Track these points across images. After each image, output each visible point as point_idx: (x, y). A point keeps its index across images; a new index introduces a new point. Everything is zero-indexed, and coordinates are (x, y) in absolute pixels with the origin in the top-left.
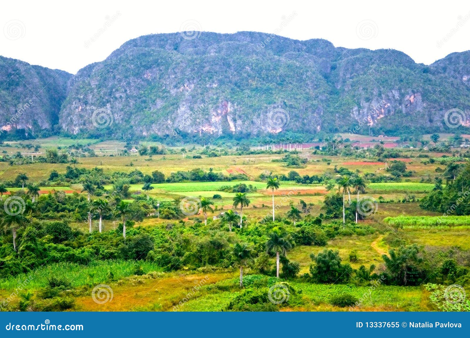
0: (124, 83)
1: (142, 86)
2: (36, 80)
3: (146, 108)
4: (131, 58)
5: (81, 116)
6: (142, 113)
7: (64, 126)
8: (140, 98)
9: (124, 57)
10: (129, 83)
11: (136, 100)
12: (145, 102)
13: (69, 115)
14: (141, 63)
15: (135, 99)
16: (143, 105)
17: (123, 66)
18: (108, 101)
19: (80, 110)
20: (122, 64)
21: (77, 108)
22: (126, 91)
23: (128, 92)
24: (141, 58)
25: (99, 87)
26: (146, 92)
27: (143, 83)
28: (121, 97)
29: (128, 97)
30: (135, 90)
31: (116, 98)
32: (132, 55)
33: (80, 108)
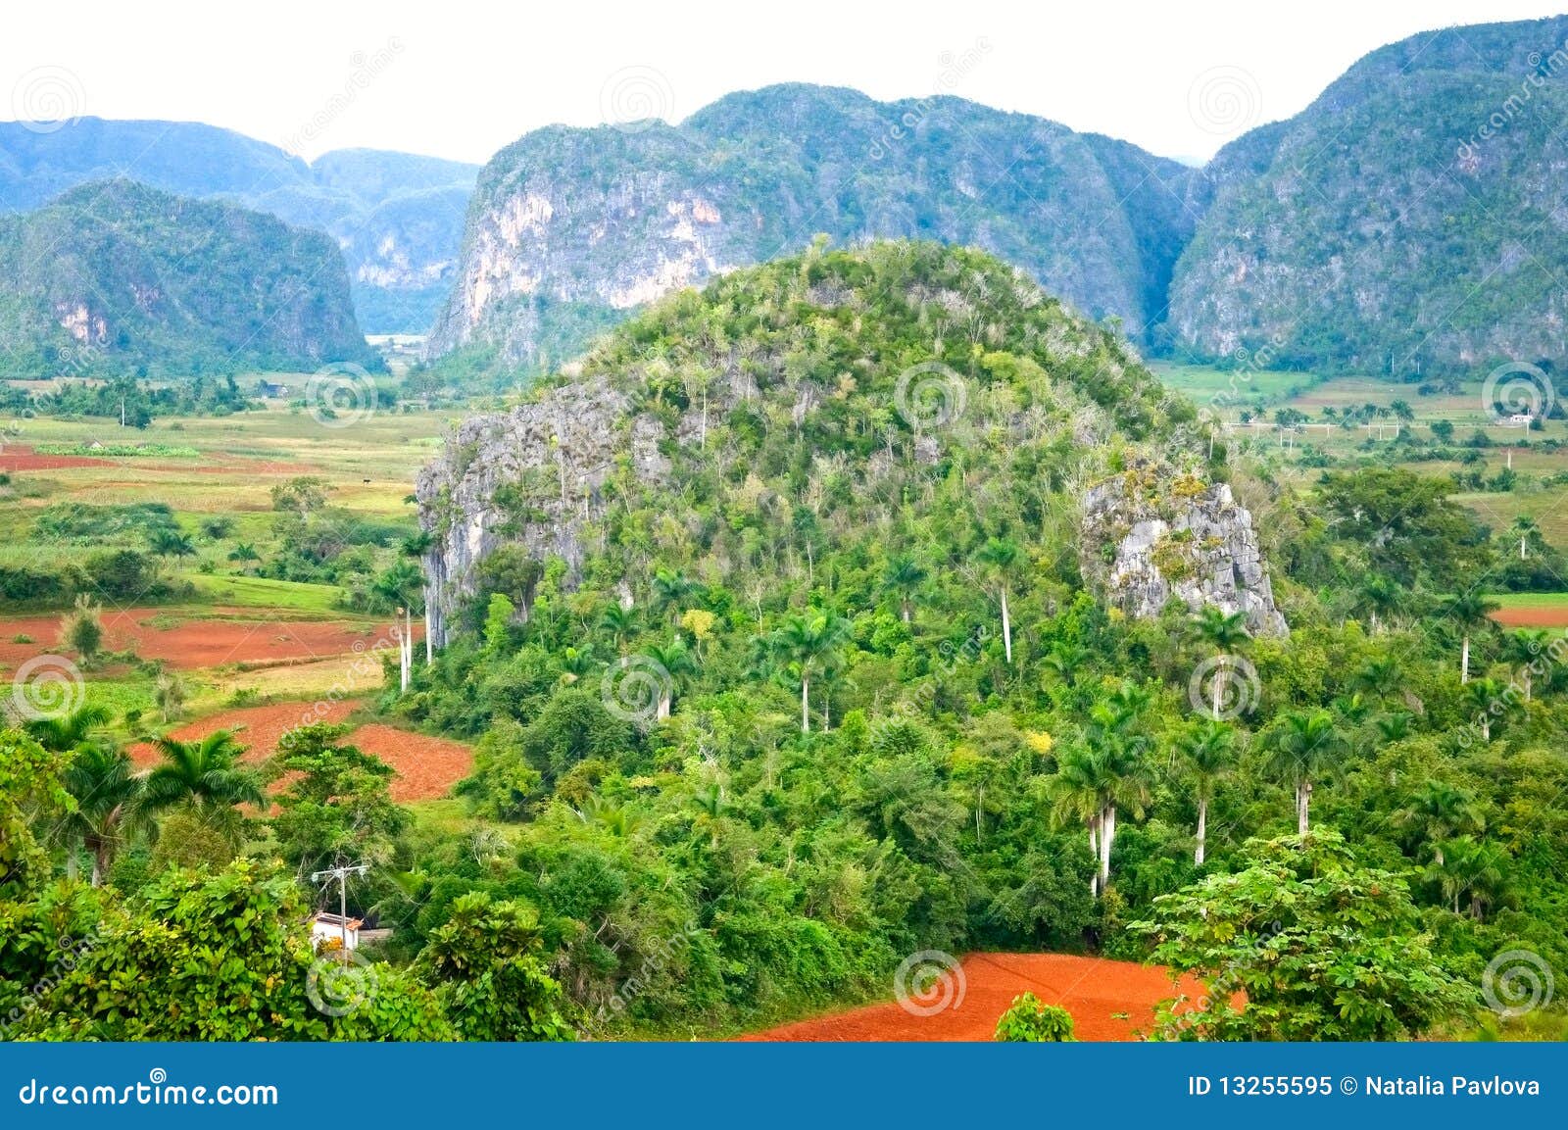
0: (1388, 190)
1: (1451, 198)
2: (1099, 182)
3: (1465, 270)
4: (1409, 107)
5: (1245, 298)
6: (1453, 287)
7: (1185, 328)
8: (1444, 238)
9: (1385, 103)
10: (1407, 190)
11: (1429, 246)
12: (1460, 250)
13: (1203, 291)
14: (1446, 123)
15: (1426, 241)
16: (1455, 260)
17: (1382, 132)
18: (1336, 250)
19: (1241, 277)
20: (1381, 126)
21: (1231, 269)
22: (1395, 214)
23: (1403, 216)
24: (1445, 106)
25: (1302, 201)
26: (1465, 220)
27: (1451, 187)
28: (1378, 233)
29: (1401, 235)
30: (1425, 213)
31: (1363, 239)
32: (1413, 98)
33: (1243, 270)
